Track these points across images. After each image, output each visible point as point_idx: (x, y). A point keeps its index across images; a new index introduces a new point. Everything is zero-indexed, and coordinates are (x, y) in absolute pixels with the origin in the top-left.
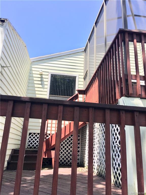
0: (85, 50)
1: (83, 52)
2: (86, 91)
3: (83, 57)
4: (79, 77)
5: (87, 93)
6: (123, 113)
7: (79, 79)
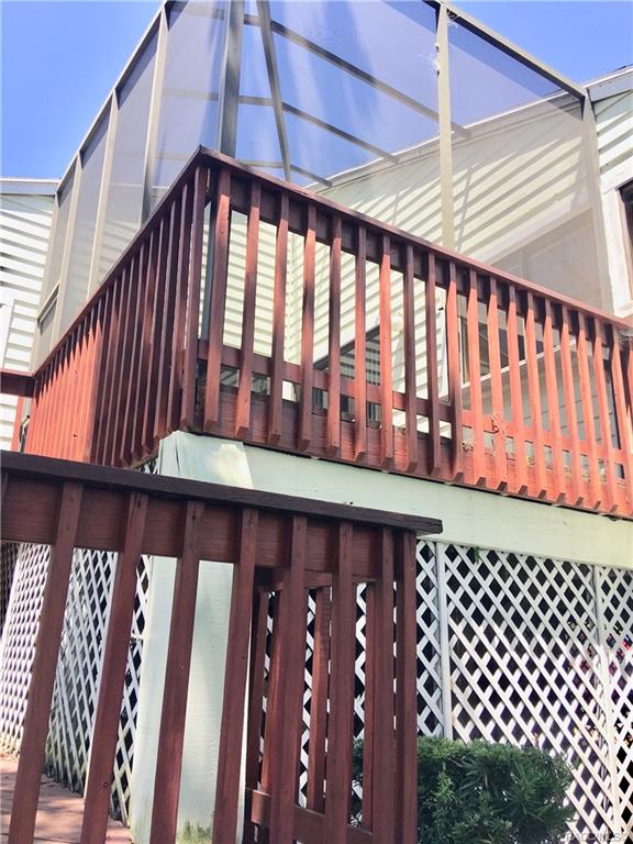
0: (61, 193)
1: (51, 199)
2: (39, 384)
3: (48, 221)
4: (15, 311)
5: (40, 389)
6: (139, 505)
7: (15, 319)
